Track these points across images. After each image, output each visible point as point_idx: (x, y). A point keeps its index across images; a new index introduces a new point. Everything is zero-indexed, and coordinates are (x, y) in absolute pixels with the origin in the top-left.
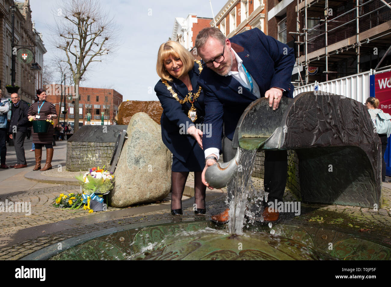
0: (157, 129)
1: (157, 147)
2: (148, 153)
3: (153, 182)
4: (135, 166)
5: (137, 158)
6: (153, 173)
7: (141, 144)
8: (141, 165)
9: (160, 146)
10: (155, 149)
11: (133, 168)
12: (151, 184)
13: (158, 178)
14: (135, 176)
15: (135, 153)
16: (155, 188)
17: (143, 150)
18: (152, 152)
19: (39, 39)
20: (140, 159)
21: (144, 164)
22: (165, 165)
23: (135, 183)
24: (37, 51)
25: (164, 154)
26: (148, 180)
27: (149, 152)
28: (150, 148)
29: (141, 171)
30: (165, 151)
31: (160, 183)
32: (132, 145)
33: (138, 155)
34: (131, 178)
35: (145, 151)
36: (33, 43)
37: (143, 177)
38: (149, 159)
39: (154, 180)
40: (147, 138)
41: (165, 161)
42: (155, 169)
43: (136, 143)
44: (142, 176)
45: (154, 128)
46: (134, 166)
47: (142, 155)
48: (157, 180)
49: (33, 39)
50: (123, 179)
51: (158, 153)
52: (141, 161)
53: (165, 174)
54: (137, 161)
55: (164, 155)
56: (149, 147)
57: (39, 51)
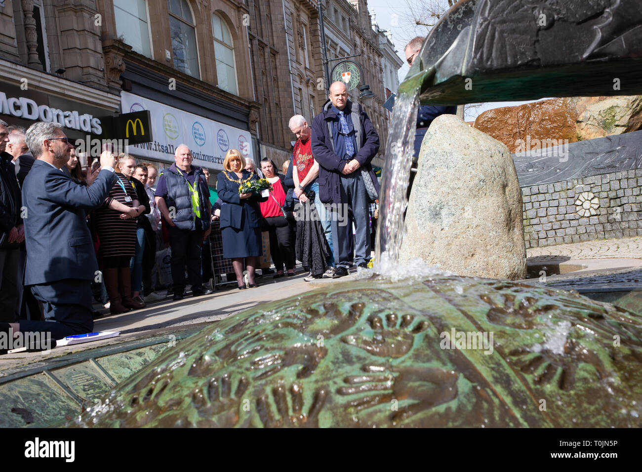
0: (477, 143)
1: (476, 181)
2: (456, 195)
3: (476, 257)
4: (431, 224)
5: (435, 208)
6: (474, 236)
7: (439, 178)
8: (445, 221)
9: (483, 177)
10: (472, 183)
11: (427, 228)
12: (472, 261)
13: (488, 247)
14: (434, 245)
15: (428, 197)
16: (484, 269)
17: (445, 189)
18: (466, 192)
19: (386, 42)
20: (441, 208)
21: (452, 218)
22: (502, 216)
23: (436, 260)
24: (386, 66)
25: (495, 195)
26: (466, 253)
27: (458, 192)
28: (460, 184)
29: (446, 233)
30: (498, 188)
31: (494, 257)
32: (422, 183)
33: (435, 200)
34: (427, 250)
35: (449, 191)
36: (376, 52)
37: (453, 247)
38: (461, 207)
39: (479, 250)
40: (452, 165)
41: (501, 210)
42: (479, 228)
43: (430, 176)
44: (449, 245)
45: (471, 142)
46: (429, 224)
47: (443, 200)
48: (487, 251)
49: (375, 45)
50: (411, 253)
51: (481, 192)
52: (444, 212)
53: (505, 238)
54: (436, 214)
55: (498, 196)
56: (457, 182)
57: (388, 65)
